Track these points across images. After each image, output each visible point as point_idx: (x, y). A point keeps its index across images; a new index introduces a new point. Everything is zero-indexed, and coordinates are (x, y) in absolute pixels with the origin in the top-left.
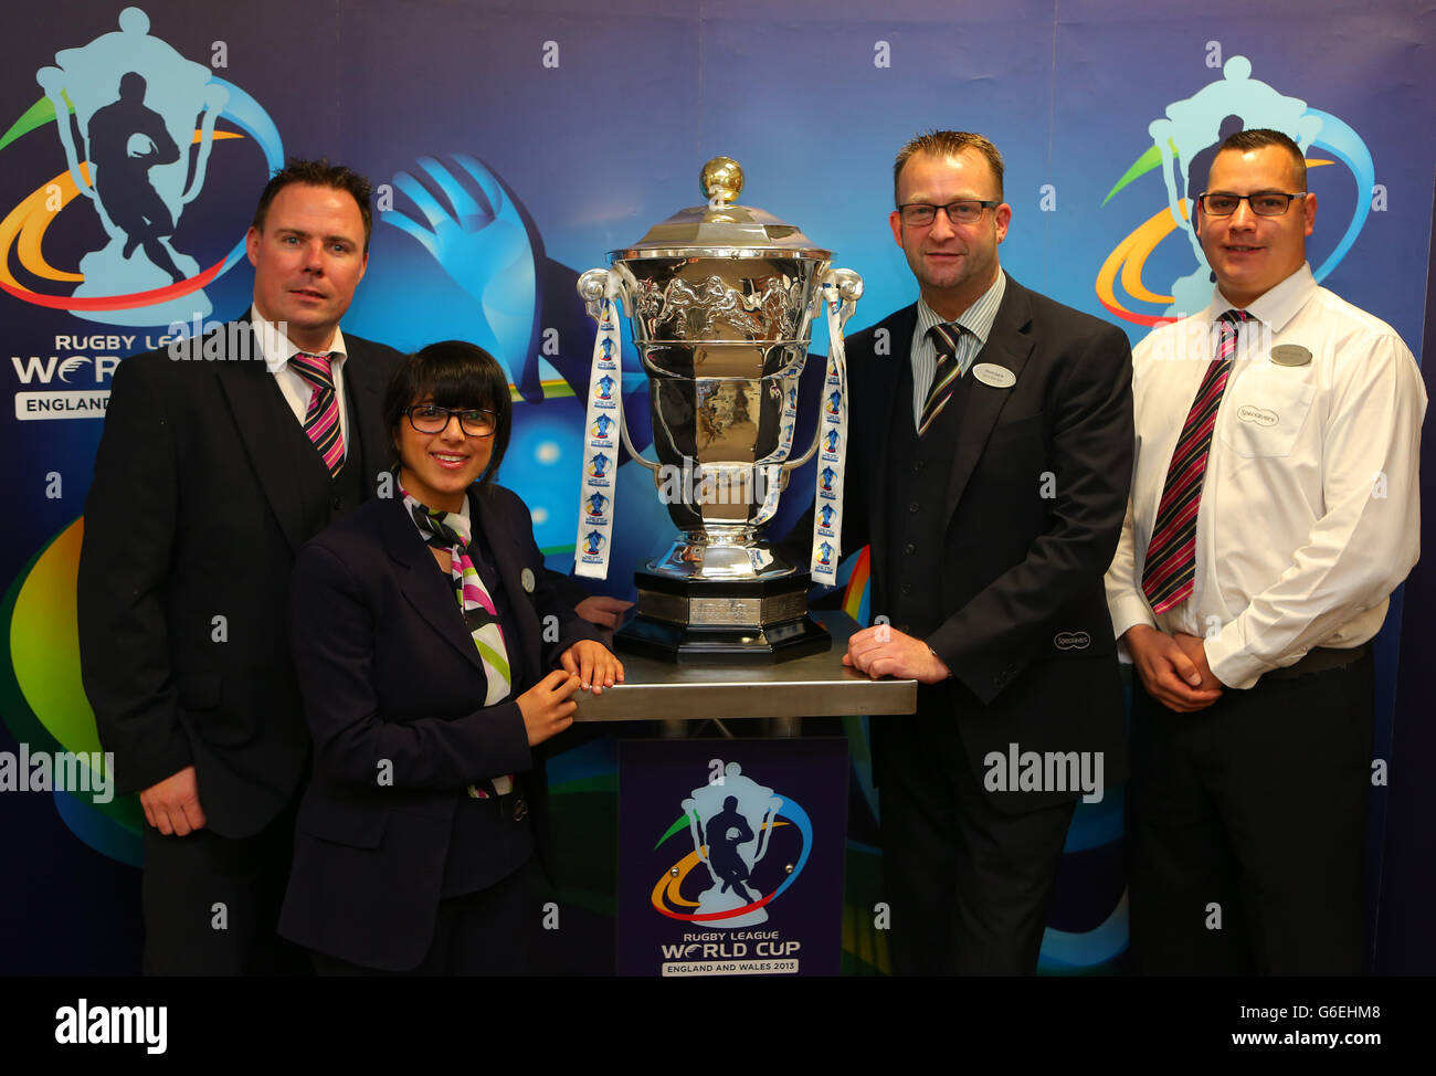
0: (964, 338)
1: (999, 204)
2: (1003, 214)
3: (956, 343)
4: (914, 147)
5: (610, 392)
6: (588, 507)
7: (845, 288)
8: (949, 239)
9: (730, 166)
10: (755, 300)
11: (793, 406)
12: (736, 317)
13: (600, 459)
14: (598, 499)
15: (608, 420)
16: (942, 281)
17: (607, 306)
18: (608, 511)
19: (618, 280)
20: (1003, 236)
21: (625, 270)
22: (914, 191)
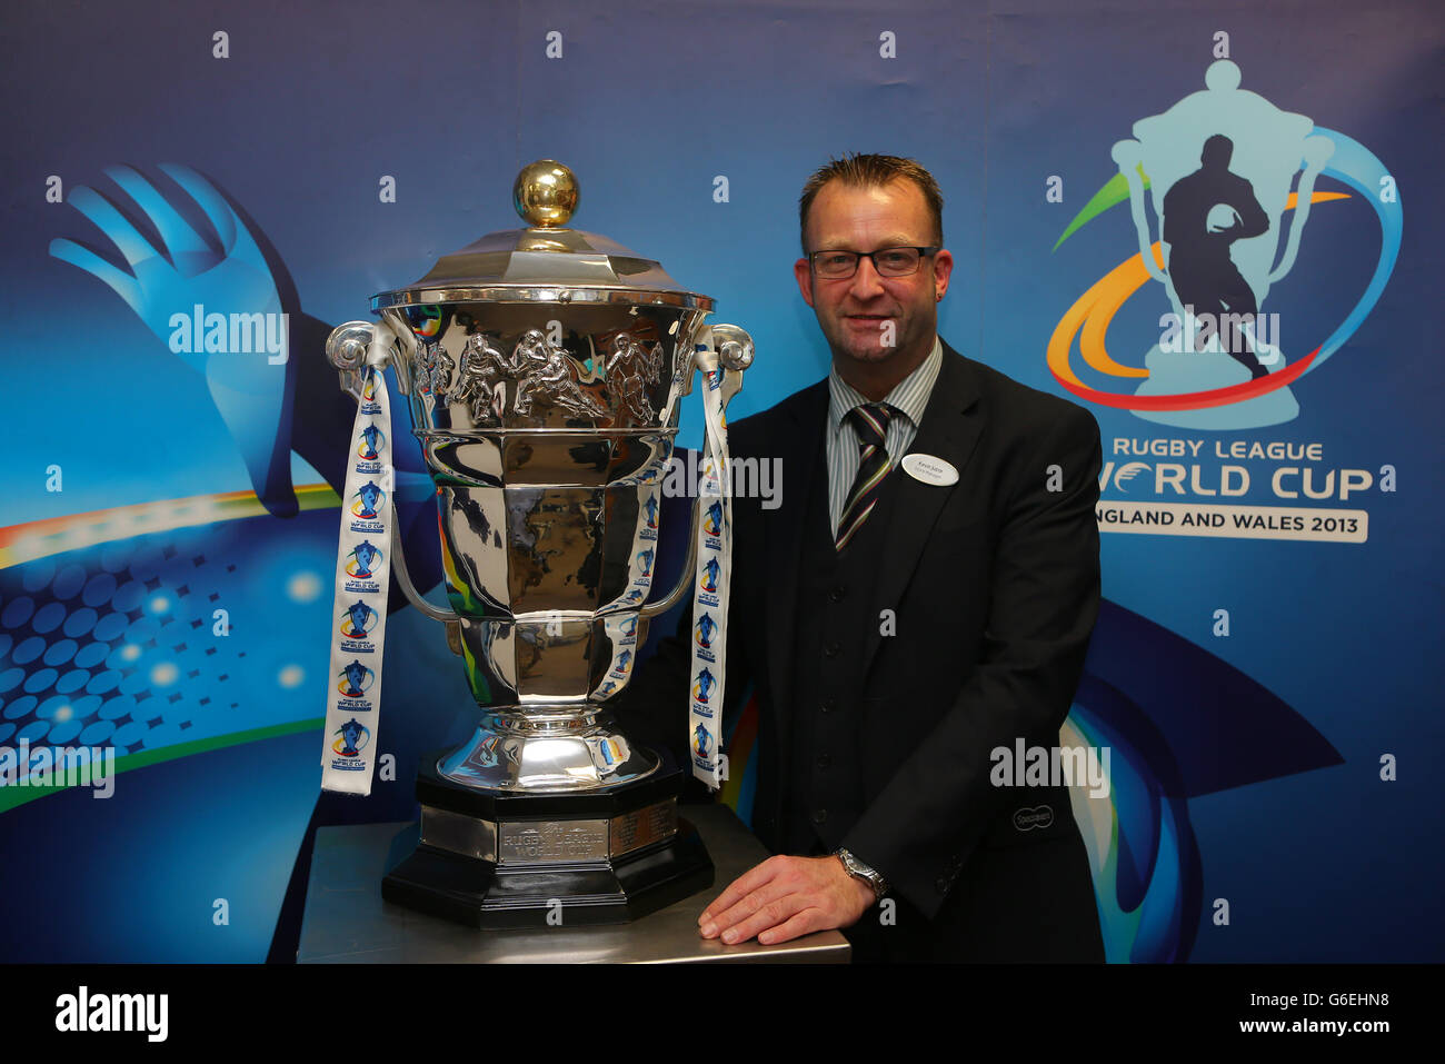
0: (895, 423)
1: (938, 250)
2: (942, 263)
3: (885, 430)
4: (826, 175)
5: (376, 508)
6: (342, 684)
7: (727, 351)
8: (876, 298)
9: (558, 172)
10: (595, 367)
11: (651, 524)
12: (568, 392)
13: (358, 611)
14: (356, 671)
15: (371, 550)
16: (868, 351)
17: (371, 378)
18: (373, 690)
19: (388, 338)
20: (943, 292)
21: (399, 324)
22: (830, 234)
